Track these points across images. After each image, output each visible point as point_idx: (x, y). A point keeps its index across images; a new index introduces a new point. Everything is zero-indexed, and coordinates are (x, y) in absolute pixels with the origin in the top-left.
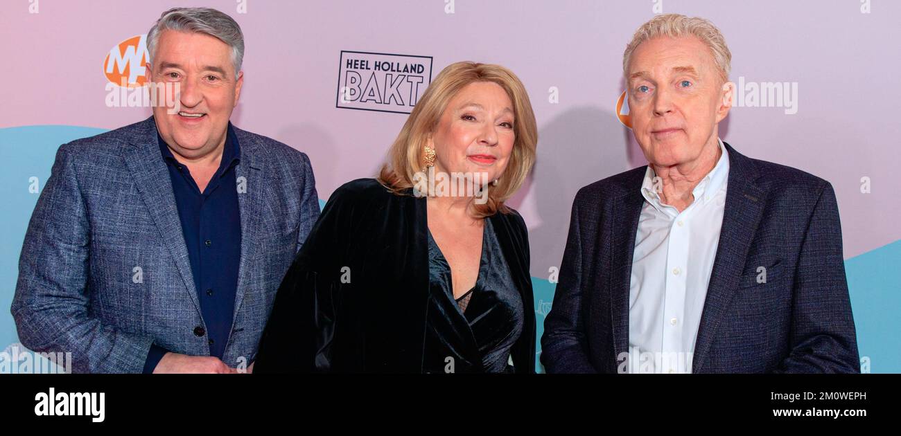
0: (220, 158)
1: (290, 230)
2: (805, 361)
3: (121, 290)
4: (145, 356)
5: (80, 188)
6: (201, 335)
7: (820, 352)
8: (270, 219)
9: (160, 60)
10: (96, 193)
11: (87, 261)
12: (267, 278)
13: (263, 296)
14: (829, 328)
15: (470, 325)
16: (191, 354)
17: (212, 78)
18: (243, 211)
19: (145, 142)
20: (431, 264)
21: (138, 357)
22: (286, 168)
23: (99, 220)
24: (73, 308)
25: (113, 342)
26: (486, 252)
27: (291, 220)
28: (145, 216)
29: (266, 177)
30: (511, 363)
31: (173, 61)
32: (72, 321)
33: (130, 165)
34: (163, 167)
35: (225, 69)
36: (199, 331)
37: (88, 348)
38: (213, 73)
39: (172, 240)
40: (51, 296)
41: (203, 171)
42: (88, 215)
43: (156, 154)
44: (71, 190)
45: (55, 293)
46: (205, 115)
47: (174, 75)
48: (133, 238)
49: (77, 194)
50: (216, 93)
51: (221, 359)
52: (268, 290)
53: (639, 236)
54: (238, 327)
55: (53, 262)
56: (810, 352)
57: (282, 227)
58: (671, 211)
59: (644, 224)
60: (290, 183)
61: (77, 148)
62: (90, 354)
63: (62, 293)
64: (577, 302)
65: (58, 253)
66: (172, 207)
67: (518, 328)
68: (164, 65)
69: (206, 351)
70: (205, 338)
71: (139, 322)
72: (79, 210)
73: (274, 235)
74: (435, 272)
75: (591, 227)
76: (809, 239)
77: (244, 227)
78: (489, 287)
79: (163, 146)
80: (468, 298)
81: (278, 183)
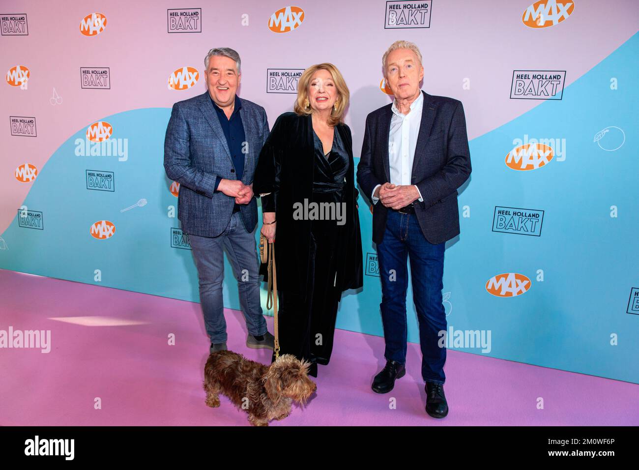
0: (233, 107)
1: (261, 135)
2: (451, 167)
3: (203, 157)
4: (215, 179)
5: (185, 119)
6: (234, 172)
7: (456, 163)
8: (254, 130)
9: (211, 67)
10: (191, 120)
11: (190, 146)
12: (255, 152)
13: (254, 159)
14: (460, 154)
15: (330, 164)
16: (230, 180)
17: (229, 74)
18: (244, 127)
19: (206, 101)
20: (315, 142)
21: (213, 180)
22: (257, 112)
23: (193, 130)
24: (186, 164)
25: (203, 175)
26: (335, 138)
27: (261, 131)
28: (210, 128)
29: (250, 115)
30: (345, 181)
31: (216, 68)
32: (187, 168)
33: (202, 110)
34: (214, 110)
35: (235, 70)
36: (232, 171)
37: (194, 177)
38: (231, 71)
39: (221, 137)
40: (179, 159)
41: (228, 112)
42: (189, 128)
43: (210, 106)
44: (182, 119)
45: (180, 158)
46: (228, 88)
47: (216, 73)
48: (206, 137)
49: (184, 121)
50: (232, 80)
51: (241, 180)
52: (255, 156)
53: (391, 127)
54: (246, 170)
55: (178, 146)
56: (452, 163)
57: (258, 133)
58: (402, 115)
59: (393, 122)
60: (259, 117)
61: (181, 104)
62: (196, 179)
63: (183, 158)
64: (369, 157)
65: (179, 143)
66: (219, 125)
67: (347, 166)
68: (212, 69)
69: (235, 178)
70: (235, 173)
71: (211, 169)
72: (185, 127)
73: (256, 136)
74: (316, 145)
75: (374, 127)
76: (453, 122)
77: (246, 133)
78: (336, 151)
79: (213, 102)
80: (329, 155)
81: (255, 117)
